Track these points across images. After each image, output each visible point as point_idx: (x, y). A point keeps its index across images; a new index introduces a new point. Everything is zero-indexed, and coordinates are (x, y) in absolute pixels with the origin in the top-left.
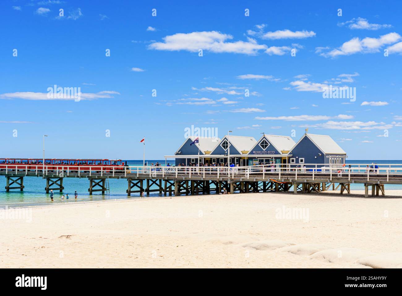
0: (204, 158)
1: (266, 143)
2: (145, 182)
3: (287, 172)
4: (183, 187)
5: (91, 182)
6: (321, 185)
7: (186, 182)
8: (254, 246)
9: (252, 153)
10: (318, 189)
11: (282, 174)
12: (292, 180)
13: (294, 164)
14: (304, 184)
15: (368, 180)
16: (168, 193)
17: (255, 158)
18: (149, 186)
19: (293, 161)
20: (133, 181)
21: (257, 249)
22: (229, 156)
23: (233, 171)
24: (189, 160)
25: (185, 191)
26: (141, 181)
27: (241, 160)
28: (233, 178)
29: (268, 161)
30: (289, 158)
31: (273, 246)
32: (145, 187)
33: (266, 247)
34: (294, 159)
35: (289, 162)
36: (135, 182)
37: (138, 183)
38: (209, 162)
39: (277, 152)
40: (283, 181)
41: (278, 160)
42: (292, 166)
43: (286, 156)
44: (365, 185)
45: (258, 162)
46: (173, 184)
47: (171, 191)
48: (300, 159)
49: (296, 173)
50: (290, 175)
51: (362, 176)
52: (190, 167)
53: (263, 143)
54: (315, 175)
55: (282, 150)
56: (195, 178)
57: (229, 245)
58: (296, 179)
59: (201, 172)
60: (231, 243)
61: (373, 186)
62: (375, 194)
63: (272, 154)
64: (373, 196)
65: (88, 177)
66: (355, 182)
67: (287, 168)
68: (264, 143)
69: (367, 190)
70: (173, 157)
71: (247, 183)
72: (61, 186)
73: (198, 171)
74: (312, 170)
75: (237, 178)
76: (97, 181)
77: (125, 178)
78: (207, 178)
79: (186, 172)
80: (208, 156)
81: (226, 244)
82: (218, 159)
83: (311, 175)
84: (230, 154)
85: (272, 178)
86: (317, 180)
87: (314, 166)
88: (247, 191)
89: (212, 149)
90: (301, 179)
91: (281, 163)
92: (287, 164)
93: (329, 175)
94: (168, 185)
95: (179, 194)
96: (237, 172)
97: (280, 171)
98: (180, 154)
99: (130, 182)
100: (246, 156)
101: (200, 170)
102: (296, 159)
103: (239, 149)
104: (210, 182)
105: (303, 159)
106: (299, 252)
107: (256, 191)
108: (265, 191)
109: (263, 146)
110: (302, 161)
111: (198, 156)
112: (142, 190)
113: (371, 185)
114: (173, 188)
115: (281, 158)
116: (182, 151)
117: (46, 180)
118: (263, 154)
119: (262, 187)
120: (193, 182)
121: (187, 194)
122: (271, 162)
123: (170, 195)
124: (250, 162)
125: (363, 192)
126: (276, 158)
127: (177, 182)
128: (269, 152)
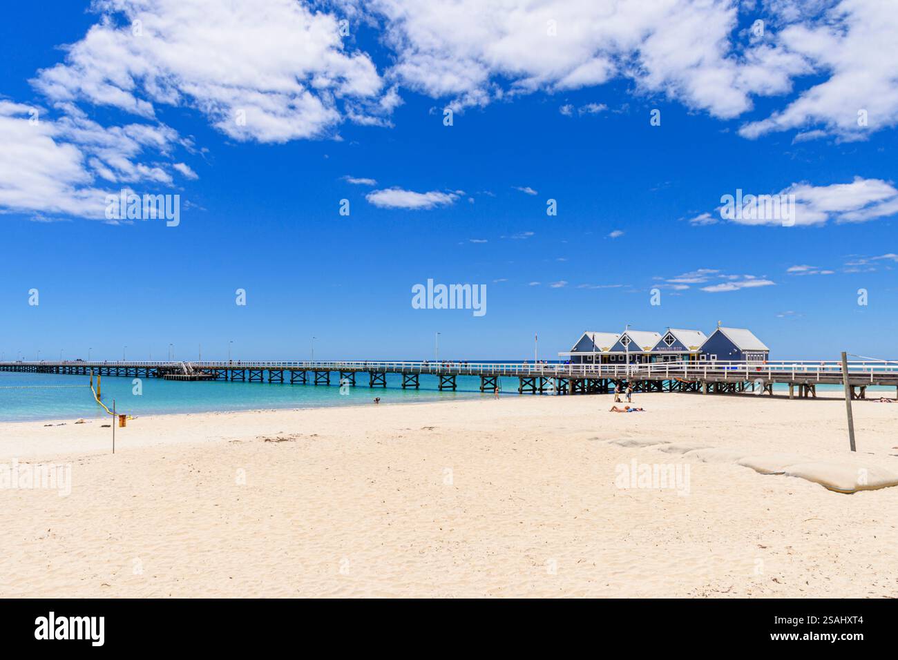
0: (602, 356)
1: (671, 338)
2: (538, 381)
3: (695, 370)
4: (578, 386)
5: (483, 380)
6: (737, 386)
7: (582, 380)
8: (620, 442)
9: (655, 349)
10: (734, 389)
11: (688, 372)
12: (701, 379)
13: (705, 361)
14: (716, 384)
15: (793, 379)
16: (562, 392)
17: (659, 355)
18: (542, 385)
19: (703, 358)
20: (525, 379)
21: (624, 446)
22: (628, 353)
23: (631, 369)
24: (585, 357)
25: (580, 390)
26: (533, 379)
27: (643, 357)
28: (632, 376)
29: (673, 358)
30: (699, 355)
31: (643, 444)
32: (538, 386)
33: (634, 444)
34: (705, 356)
35: (698, 359)
36: (527, 380)
37: (530, 381)
38: (606, 359)
39: (684, 349)
40: (690, 380)
41: (685, 357)
42: (701, 363)
43: (694, 351)
44: (790, 385)
45: (662, 359)
46: (567, 383)
47: (565, 390)
48: (712, 356)
49: (705, 371)
50: (698, 373)
51: (787, 374)
52: (585, 365)
53: (668, 338)
54: (728, 373)
55: (690, 346)
56: (590, 376)
57: (594, 441)
58: (705, 378)
59: (598, 370)
60: (597, 438)
61: (801, 386)
62: (804, 395)
63: (679, 350)
64: (800, 398)
65: (480, 375)
66: (777, 382)
67: (695, 366)
68: (670, 339)
69: (793, 391)
70: (567, 355)
71: (650, 382)
72: (454, 384)
73: (593, 369)
74: (724, 368)
75: (636, 376)
76: (489, 379)
77: (517, 376)
78: (605, 376)
79: (581, 370)
80: (606, 352)
81: (591, 439)
82: (617, 356)
83: (724, 373)
84: (629, 351)
85: (677, 377)
86: (731, 379)
87: (728, 364)
88: (650, 390)
89: (611, 346)
90: (711, 378)
91: (689, 360)
92: (695, 361)
93: (745, 373)
94: (562, 383)
95: (574, 392)
96: (637, 370)
97: (686, 369)
98: (576, 351)
99: (522, 380)
100: (648, 352)
101: (596, 367)
102: (707, 356)
103: (641, 345)
104: (609, 381)
105: (716, 356)
106: (670, 451)
107: (660, 390)
108: (671, 390)
109: (668, 342)
110: (714, 358)
111: (594, 353)
112: (534, 389)
113: (797, 384)
114: (568, 387)
115: (689, 355)
116: (578, 348)
117: (439, 377)
118: (668, 350)
119: (668, 388)
120: (590, 380)
121: (583, 393)
122: (677, 359)
123: (565, 394)
124: (654, 359)
125: (788, 394)
126: (683, 355)
127: (571, 380)
128: (675, 348)
